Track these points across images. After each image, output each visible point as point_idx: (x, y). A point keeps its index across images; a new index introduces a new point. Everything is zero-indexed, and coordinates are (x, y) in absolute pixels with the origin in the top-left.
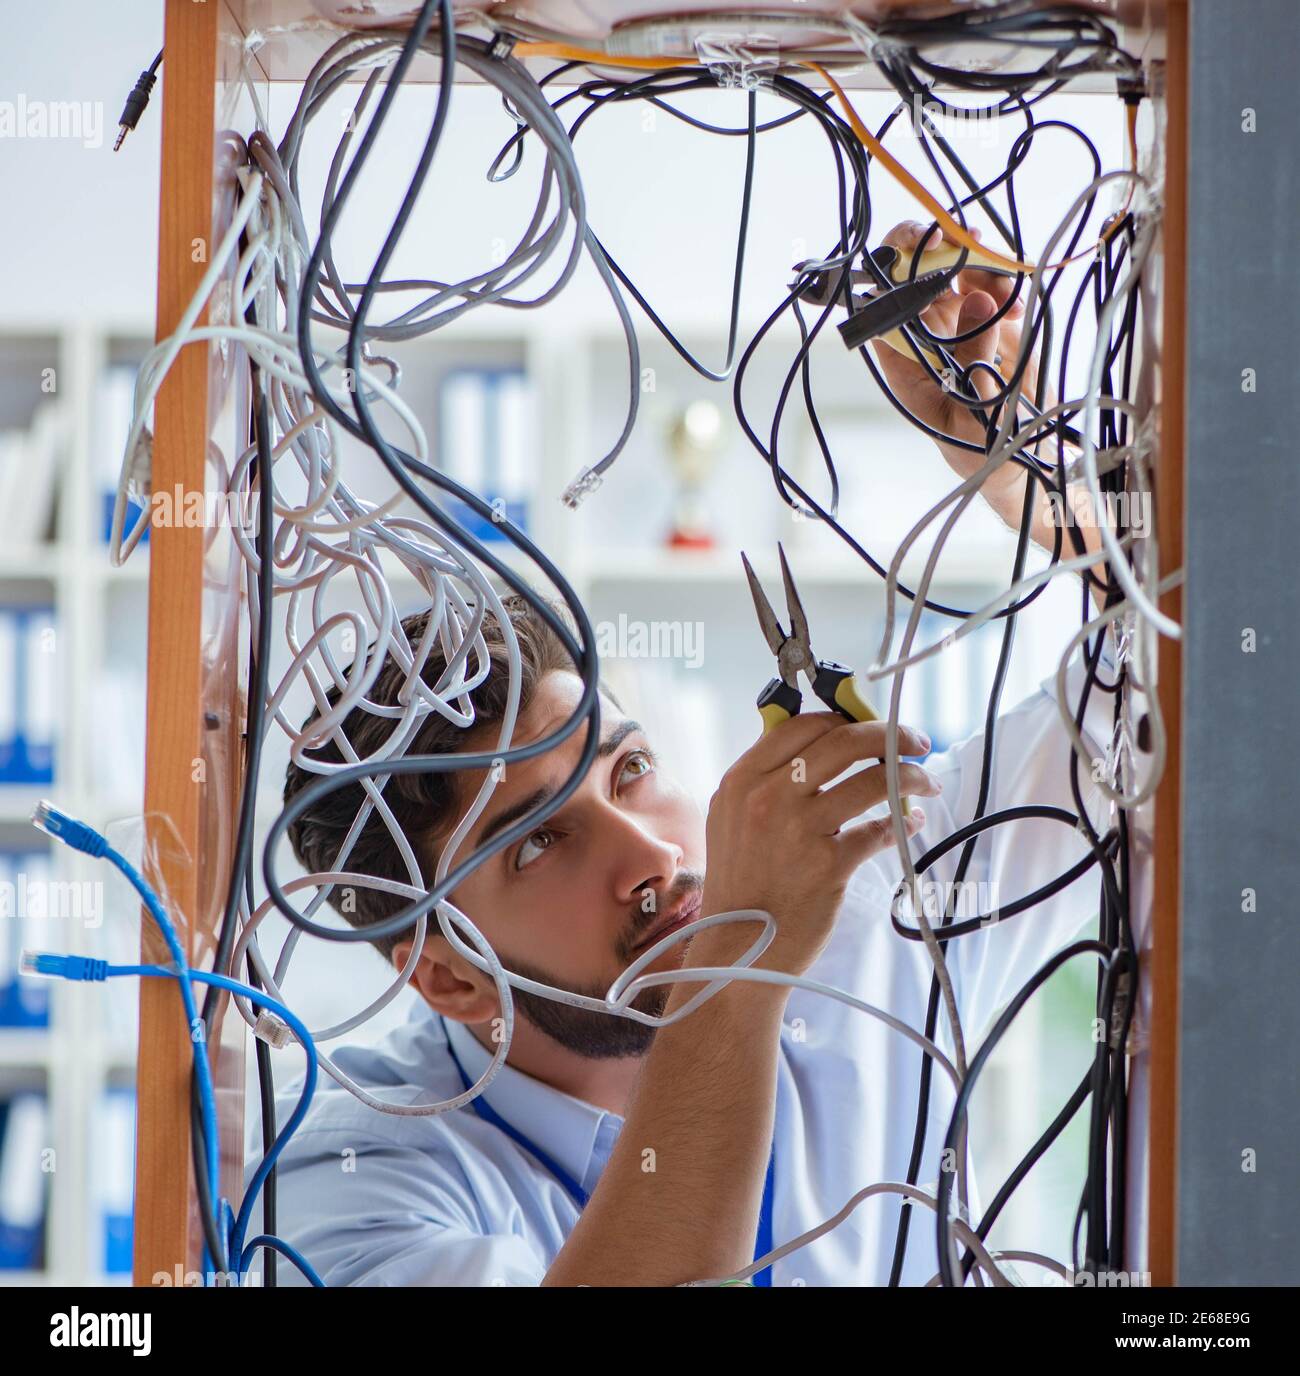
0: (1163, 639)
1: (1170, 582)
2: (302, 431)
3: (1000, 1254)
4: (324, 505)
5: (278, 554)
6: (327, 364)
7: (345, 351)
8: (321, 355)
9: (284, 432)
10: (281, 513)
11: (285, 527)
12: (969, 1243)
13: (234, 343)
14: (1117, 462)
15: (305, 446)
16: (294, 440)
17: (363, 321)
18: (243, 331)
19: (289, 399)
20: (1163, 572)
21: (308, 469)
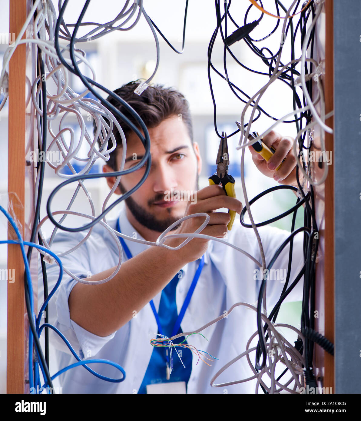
0: (326, 133)
1: (329, 115)
2: (55, 72)
3: (276, 325)
4: (63, 94)
5: (48, 110)
6: (63, 50)
7: (69, 46)
8: (62, 48)
9: (49, 71)
10: (49, 97)
11: (50, 101)
12: (266, 322)
13: (33, 44)
14: (310, 78)
15: (56, 76)
16: (53, 74)
17: (75, 37)
18: (37, 41)
19: (51, 61)
20: (326, 112)
21: (57, 83)
